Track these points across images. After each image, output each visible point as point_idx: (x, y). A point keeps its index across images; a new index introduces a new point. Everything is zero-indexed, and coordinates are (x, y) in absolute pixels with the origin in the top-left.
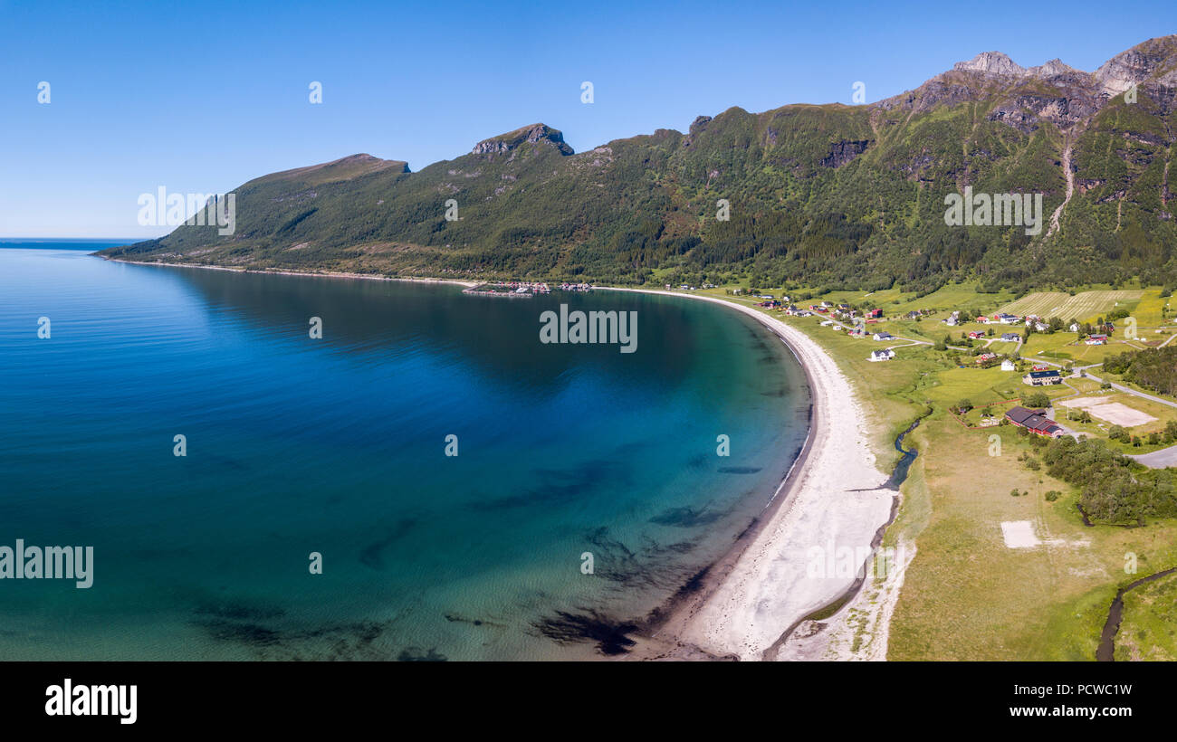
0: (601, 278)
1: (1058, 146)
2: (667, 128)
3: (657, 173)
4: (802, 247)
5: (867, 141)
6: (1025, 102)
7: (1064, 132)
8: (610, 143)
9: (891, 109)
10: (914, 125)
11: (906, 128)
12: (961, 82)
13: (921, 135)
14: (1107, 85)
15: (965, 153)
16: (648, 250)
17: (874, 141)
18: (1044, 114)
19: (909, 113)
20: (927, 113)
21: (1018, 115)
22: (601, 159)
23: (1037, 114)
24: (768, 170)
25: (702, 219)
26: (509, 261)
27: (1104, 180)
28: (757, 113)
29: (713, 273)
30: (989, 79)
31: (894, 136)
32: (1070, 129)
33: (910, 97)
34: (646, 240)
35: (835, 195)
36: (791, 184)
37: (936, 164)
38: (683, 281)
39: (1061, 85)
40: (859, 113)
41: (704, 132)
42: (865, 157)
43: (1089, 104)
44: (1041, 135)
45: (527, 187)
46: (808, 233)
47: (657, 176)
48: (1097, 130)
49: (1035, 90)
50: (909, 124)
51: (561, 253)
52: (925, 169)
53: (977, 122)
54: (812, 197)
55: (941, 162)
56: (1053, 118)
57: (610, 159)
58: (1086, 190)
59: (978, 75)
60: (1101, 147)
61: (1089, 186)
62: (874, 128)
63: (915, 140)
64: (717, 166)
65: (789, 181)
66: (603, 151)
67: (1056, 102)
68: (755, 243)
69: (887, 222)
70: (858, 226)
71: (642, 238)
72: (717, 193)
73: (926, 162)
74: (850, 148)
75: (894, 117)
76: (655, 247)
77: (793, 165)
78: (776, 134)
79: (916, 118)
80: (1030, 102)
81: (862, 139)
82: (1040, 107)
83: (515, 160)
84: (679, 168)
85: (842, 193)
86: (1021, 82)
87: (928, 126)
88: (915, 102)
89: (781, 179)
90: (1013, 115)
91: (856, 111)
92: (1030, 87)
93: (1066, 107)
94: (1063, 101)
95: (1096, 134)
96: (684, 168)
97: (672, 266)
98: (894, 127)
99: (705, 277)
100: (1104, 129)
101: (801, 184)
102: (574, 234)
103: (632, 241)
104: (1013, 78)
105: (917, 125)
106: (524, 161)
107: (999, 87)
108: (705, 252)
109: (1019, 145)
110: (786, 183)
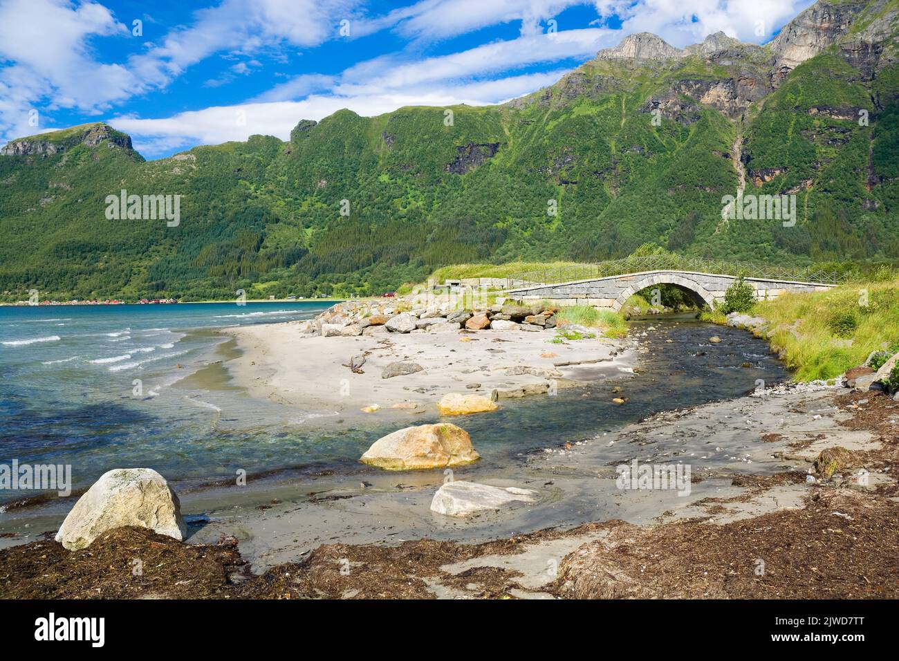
0: (189, 292)
1: (726, 138)
2: (263, 134)
3: (252, 183)
4: (427, 254)
5: (498, 144)
6: (683, 87)
7: (733, 120)
8: (193, 150)
9: (526, 108)
10: (552, 124)
11: (543, 128)
12: (606, 71)
13: (561, 131)
14: (785, 56)
15: (614, 150)
16: (245, 263)
17: (506, 143)
18: (707, 99)
19: (546, 111)
20: (568, 110)
21: (675, 104)
22: (181, 167)
23: (698, 101)
24: (384, 178)
25: (309, 231)
26: (67, 279)
27: (786, 168)
28: (370, 116)
29: (325, 284)
30: (639, 67)
31: (530, 137)
32: (740, 117)
33: (547, 93)
34: (243, 252)
35: (462, 202)
36: (412, 193)
37: (580, 164)
38: (290, 292)
39: (727, 63)
40: (488, 113)
41: (309, 139)
42: (496, 161)
43: (763, 84)
44: (704, 126)
45: (85, 197)
46: (433, 240)
47: (252, 188)
48: (775, 110)
49: (695, 72)
50: (547, 124)
51: (135, 270)
52: (567, 170)
53: (626, 115)
54: (436, 206)
55: (586, 162)
56: (718, 104)
57: (194, 167)
58: (762, 183)
59: (624, 64)
60: (779, 130)
61: (766, 177)
62: (506, 130)
63: (553, 139)
64: (325, 175)
65: (408, 189)
66: (185, 157)
67: (721, 84)
68: (373, 253)
69: (524, 229)
70: (491, 231)
71: (238, 250)
72: (326, 205)
73: (568, 163)
74: (479, 151)
75: (529, 116)
76: (255, 259)
77: (413, 171)
78: (393, 139)
79: (555, 116)
80: (689, 87)
81: (492, 141)
82: (701, 92)
83: (67, 166)
84: (279, 178)
85: (471, 199)
86: (676, 65)
87: (569, 122)
88: (552, 100)
89: (400, 188)
90: (669, 104)
91: (484, 112)
92: (688, 70)
93: (734, 89)
94: (730, 82)
95: (773, 114)
96: (285, 178)
97: (275, 279)
98: (530, 128)
99: (316, 288)
100: (783, 106)
101: (423, 192)
102: (150, 249)
103: (225, 253)
104: (667, 63)
105: (557, 123)
106: (79, 167)
107: (651, 75)
108: (314, 263)
109: (678, 139)
110: (406, 191)
